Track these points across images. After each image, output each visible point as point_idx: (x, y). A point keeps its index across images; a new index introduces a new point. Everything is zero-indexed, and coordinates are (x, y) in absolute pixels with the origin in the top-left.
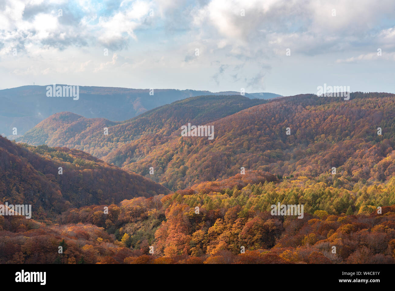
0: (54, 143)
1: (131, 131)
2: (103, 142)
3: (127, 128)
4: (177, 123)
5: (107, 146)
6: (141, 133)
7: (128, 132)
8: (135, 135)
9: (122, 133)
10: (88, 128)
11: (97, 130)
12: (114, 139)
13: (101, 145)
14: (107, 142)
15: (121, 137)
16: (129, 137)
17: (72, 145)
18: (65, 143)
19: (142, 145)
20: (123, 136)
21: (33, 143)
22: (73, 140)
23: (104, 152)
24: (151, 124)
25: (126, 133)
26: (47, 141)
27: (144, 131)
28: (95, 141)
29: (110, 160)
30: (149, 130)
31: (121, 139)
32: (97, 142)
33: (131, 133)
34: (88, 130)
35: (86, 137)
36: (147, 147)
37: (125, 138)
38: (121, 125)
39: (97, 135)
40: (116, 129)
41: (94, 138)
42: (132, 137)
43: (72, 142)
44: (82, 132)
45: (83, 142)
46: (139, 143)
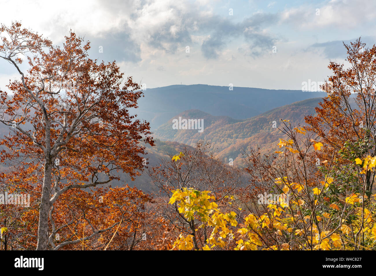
0: (181, 137)
1: (250, 129)
2: (224, 138)
3: (246, 126)
4: (293, 123)
5: (227, 142)
6: (258, 131)
7: (247, 129)
8: (253, 133)
9: (241, 131)
10: (212, 124)
11: (219, 127)
12: (234, 136)
13: (222, 140)
14: (227, 138)
15: (240, 134)
16: (247, 134)
17: (197, 139)
18: (191, 137)
19: (254, 142)
20: (242, 133)
21: (164, 136)
22: (198, 135)
23: (223, 147)
24: (268, 123)
25: (244, 131)
26: (176, 135)
27: (261, 129)
28: (217, 137)
29: (224, 154)
30: (266, 128)
31: (240, 136)
32: (218, 137)
33: (249, 130)
34: (212, 127)
35: (209, 133)
36: (258, 144)
37: (243, 135)
38: (241, 123)
39: (219, 131)
40: (236, 126)
41: (216, 134)
42: (250, 134)
43: (197, 136)
44: (206, 128)
45: (207, 137)
46: (252, 140)
